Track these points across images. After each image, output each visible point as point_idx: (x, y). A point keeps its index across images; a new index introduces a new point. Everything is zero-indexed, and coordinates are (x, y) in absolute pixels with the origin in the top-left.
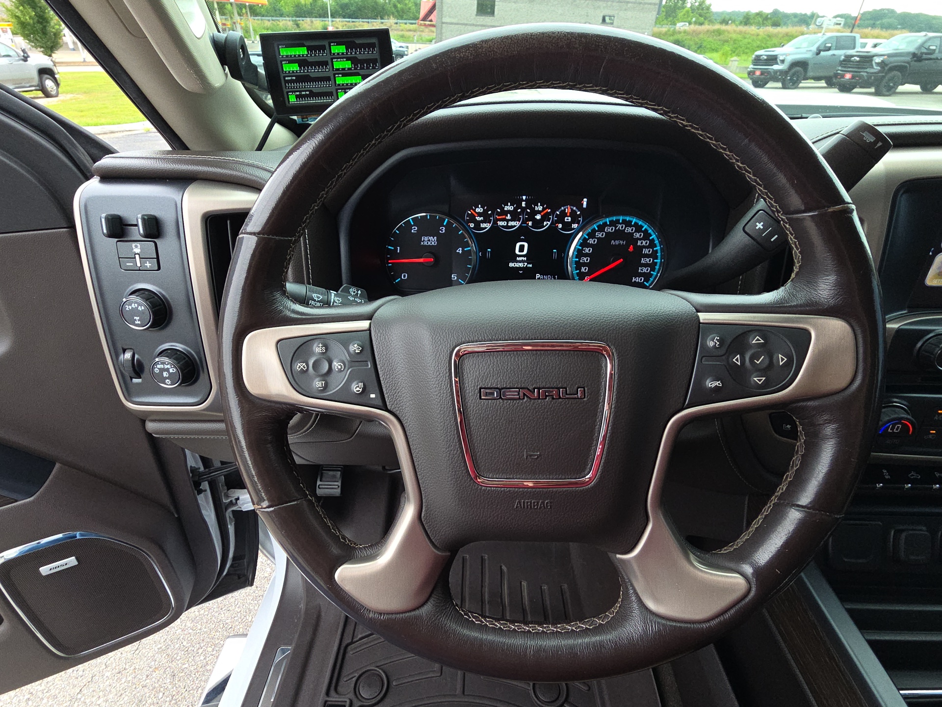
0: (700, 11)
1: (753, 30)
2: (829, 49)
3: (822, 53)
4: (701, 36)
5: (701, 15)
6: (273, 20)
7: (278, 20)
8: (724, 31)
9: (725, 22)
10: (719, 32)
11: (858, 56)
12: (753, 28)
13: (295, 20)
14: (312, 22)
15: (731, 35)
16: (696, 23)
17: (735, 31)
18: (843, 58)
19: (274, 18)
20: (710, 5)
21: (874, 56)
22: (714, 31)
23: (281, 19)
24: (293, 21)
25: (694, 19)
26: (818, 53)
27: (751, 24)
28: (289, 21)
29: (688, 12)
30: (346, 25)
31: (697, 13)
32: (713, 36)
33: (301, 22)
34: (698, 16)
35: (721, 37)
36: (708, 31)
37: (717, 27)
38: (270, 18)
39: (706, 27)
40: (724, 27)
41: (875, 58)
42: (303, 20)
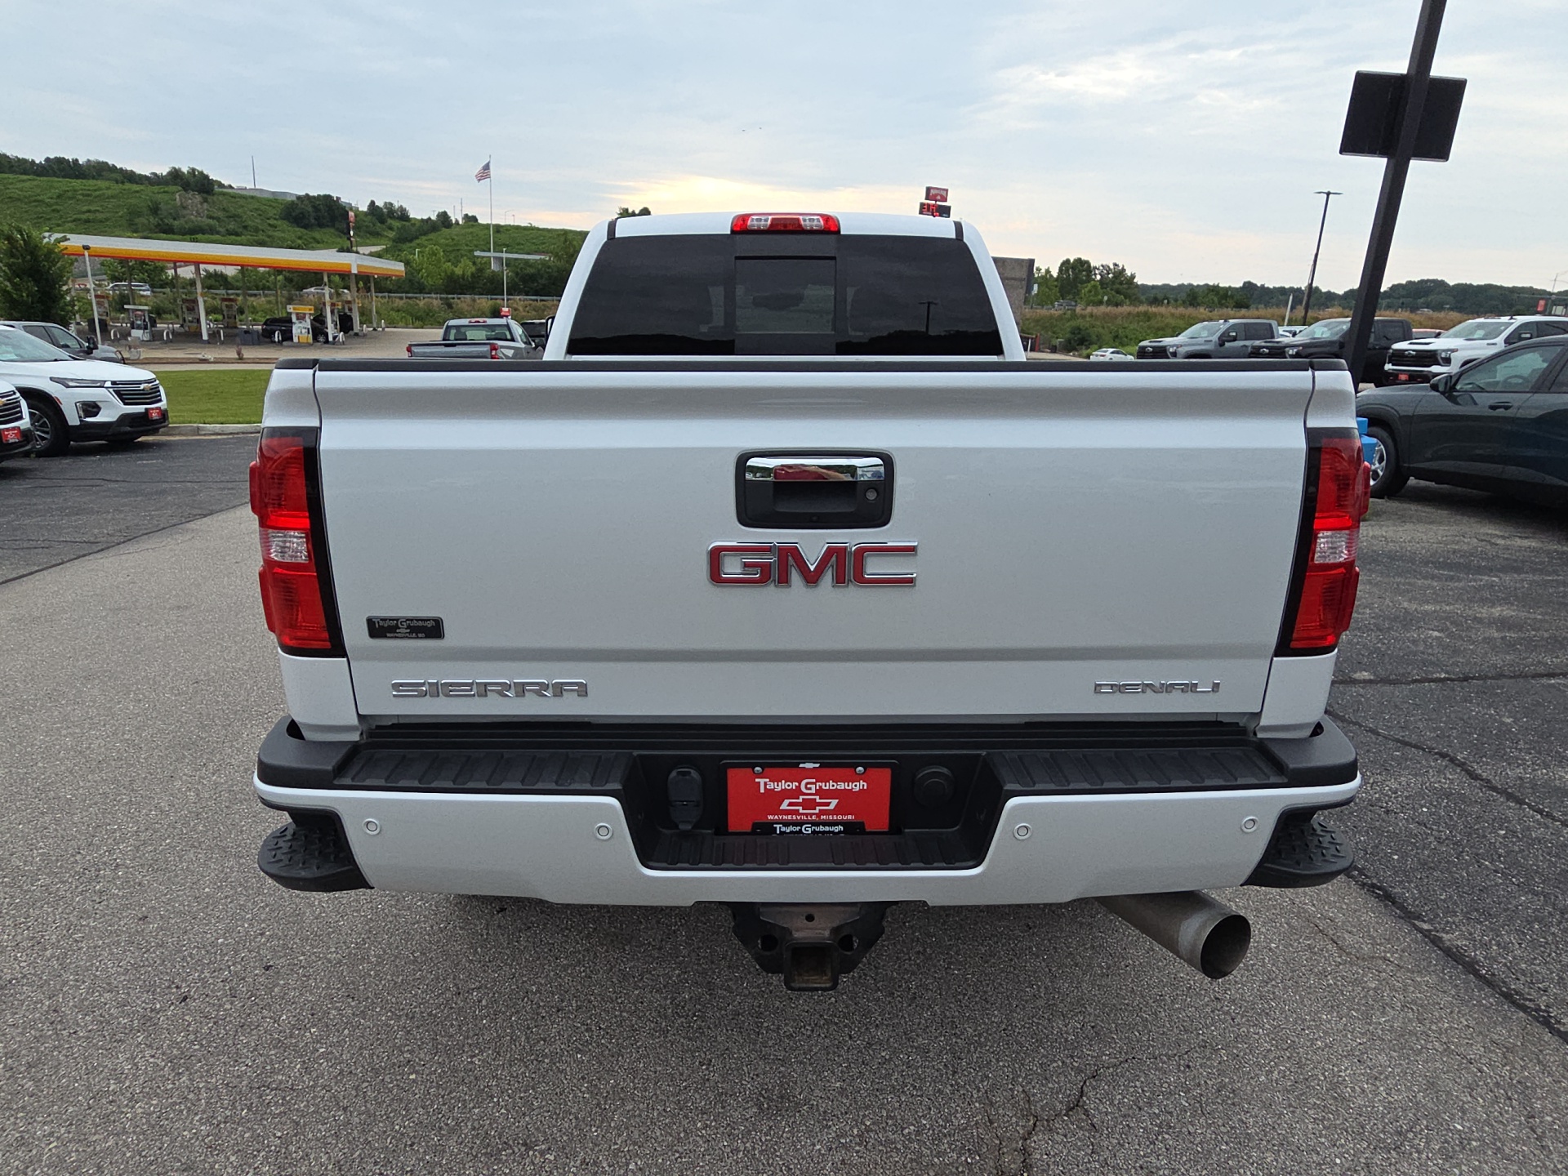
0: (1117, 286)
1: (1202, 314)
2: (1235, 339)
3: (1227, 344)
4: (1119, 321)
5: (1118, 292)
6: (407, 298)
7: (416, 298)
8: (1155, 315)
9: (1155, 301)
10: (1148, 317)
11: (1267, 347)
12: (1202, 310)
13: (447, 298)
14: (474, 300)
15: (1167, 321)
16: (1109, 303)
17: (1173, 315)
18: (1250, 349)
19: (410, 295)
20: (1133, 277)
21: (1285, 347)
22: (1138, 315)
23: (421, 296)
24: (441, 299)
25: (1106, 298)
26: (1222, 344)
27: (1199, 305)
28: (436, 299)
29: (1094, 286)
30: (530, 305)
31: (1112, 290)
32: (1139, 322)
33: (456, 300)
34: (1113, 292)
35: (1153, 322)
36: (1129, 314)
37: (1142, 308)
38: (404, 295)
39: (1126, 309)
40: (1154, 309)
41: (1287, 349)
42: (459, 298)
